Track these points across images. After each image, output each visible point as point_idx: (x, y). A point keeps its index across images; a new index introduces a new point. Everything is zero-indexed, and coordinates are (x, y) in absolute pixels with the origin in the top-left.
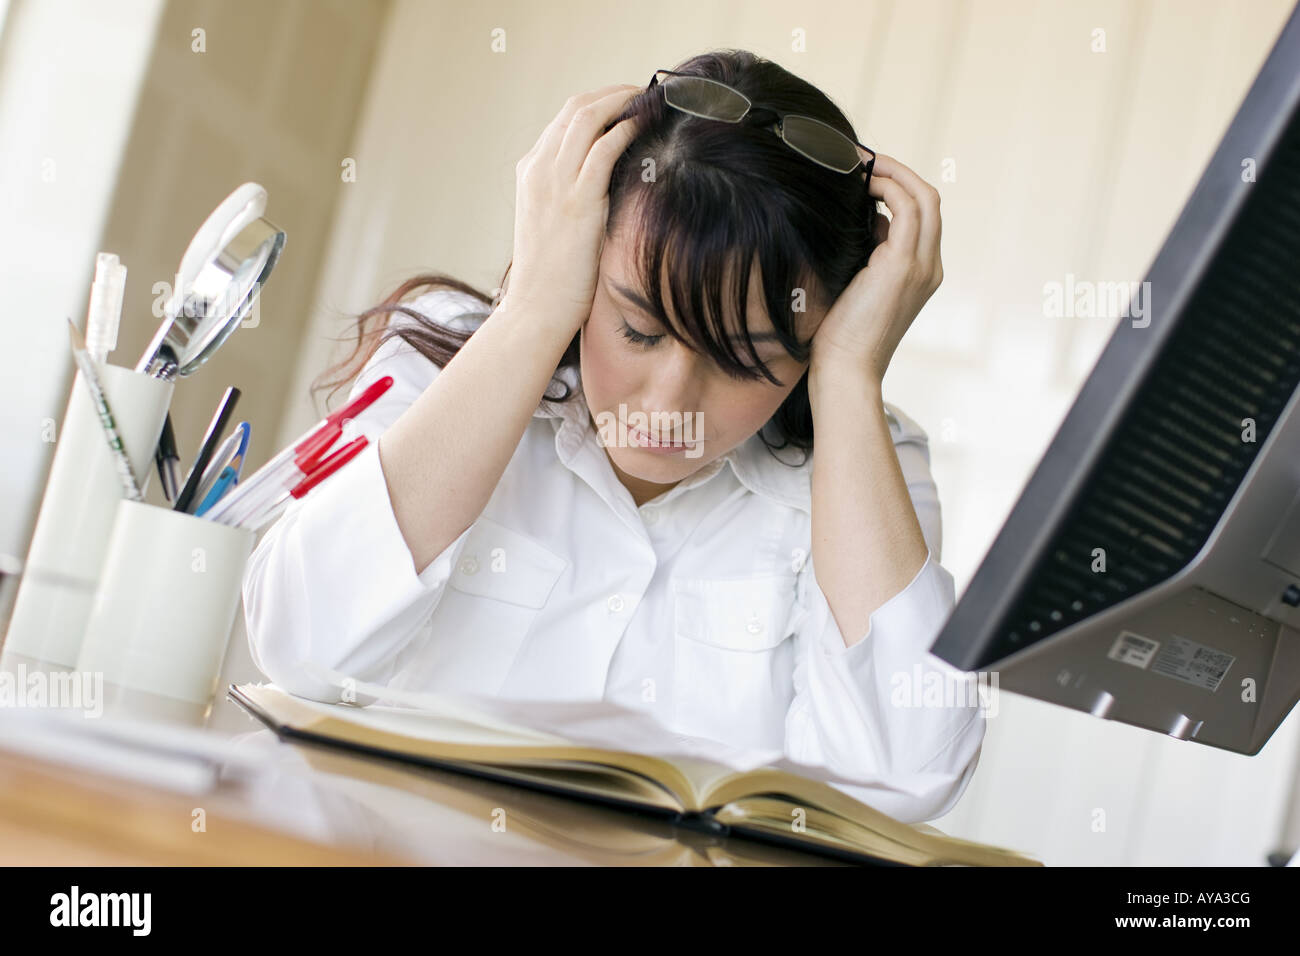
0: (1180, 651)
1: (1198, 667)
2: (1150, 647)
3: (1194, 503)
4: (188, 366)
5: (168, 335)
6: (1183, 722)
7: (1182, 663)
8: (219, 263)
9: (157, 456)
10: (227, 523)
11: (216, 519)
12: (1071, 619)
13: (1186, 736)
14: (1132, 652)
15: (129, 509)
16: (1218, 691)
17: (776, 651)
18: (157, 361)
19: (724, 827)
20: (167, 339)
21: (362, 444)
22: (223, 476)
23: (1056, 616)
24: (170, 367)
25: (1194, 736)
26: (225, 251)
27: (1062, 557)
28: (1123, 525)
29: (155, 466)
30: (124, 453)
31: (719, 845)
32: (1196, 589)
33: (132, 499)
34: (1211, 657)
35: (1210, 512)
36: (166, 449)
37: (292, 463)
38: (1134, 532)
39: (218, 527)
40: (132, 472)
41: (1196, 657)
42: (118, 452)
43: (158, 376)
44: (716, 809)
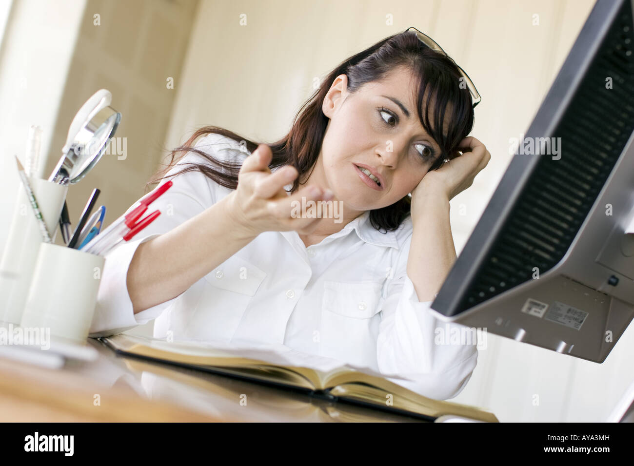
0: (559, 309)
1: (569, 318)
2: (544, 307)
3: (560, 233)
4: (75, 179)
5: (64, 163)
6: (563, 345)
7: (561, 315)
8: (88, 128)
9: (60, 221)
10: (93, 253)
11: (87, 251)
12: (500, 291)
13: (565, 352)
14: (534, 309)
15: (45, 247)
16: (580, 329)
17: (372, 319)
18: (59, 176)
19: (335, 397)
20: (64, 165)
21: (158, 214)
22: (92, 231)
23: (492, 289)
24: (66, 179)
25: (569, 352)
26: (91, 122)
27: (494, 260)
28: (525, 245)
29: (59, 227)
30: (43, 220)
31: (332, 406)
32: (562, 277)
33: (47, 242)
34: (576, 312)
35: (568, 238)
36: (64, 218)
37: (123, 224)
38: (530, 248)
39: (89, 255)
40: (47, 229)
41: (568, 312)
42: (40, 220)
43: (60, 184)
44: (331, 389)
